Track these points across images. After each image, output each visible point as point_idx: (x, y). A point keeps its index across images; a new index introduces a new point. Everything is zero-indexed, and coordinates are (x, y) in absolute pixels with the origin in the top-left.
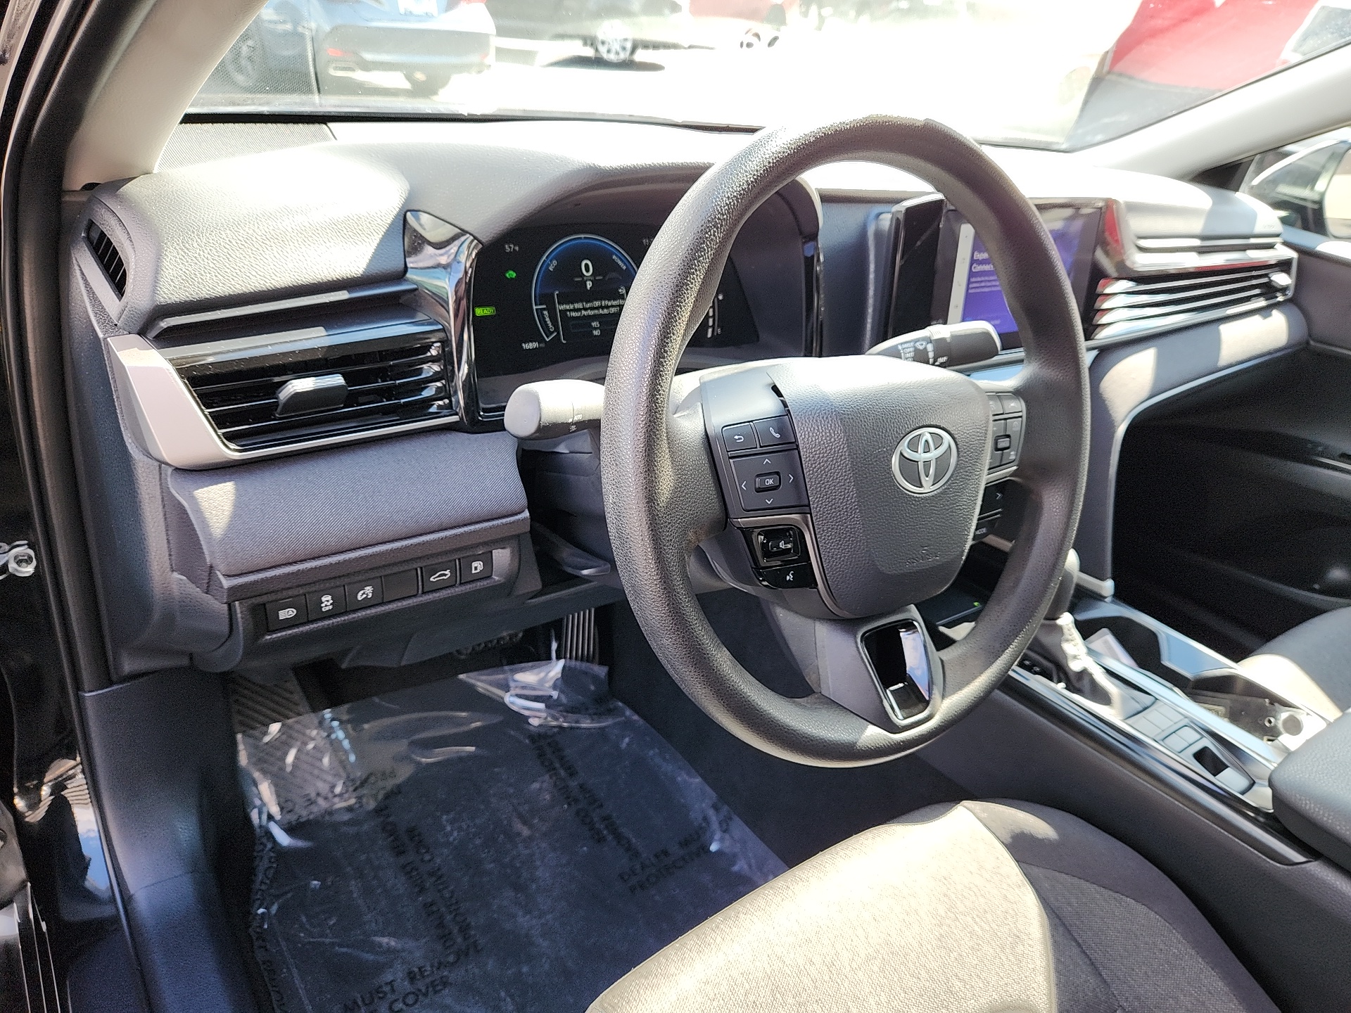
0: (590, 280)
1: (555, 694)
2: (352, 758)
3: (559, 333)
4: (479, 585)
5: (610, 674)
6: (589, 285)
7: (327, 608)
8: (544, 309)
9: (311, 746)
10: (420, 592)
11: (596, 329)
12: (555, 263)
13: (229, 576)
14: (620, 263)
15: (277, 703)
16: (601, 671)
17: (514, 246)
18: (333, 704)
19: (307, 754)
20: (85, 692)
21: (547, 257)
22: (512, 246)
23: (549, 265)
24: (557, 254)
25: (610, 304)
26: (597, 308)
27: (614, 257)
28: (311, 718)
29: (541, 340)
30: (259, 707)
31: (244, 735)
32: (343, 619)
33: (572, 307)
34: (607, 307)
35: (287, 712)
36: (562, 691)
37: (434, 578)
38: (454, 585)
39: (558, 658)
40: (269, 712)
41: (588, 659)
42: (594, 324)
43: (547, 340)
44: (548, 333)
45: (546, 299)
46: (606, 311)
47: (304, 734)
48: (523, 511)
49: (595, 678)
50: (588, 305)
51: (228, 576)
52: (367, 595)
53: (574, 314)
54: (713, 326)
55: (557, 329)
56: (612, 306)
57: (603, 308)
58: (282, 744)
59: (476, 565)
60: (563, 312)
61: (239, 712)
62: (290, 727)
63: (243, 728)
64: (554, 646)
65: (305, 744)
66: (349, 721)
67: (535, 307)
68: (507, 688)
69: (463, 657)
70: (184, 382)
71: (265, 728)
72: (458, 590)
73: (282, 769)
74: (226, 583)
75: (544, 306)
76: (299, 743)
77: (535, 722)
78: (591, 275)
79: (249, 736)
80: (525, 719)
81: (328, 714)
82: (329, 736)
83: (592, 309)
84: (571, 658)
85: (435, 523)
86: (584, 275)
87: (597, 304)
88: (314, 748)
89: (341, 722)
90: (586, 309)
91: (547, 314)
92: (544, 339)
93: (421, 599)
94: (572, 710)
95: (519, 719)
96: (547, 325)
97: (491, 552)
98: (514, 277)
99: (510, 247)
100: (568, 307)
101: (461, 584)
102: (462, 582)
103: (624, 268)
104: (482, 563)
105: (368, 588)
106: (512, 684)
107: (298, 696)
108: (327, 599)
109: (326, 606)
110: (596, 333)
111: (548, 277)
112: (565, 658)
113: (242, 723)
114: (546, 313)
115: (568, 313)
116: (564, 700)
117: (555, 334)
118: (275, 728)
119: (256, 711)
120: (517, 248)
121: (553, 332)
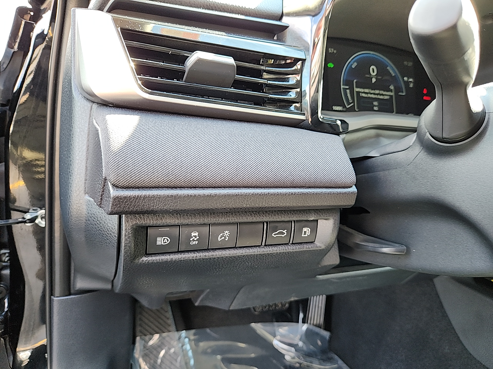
0: (374, 78)
1: (301, 344)
2: (192, 362)
4: (306, 247)
5: (331, 337)
6: (374, 80)
7: (194, 243)
8: (347, 89)
9: (172, 350)
10: (263, 244)
11: (375, 106)
12: (355, 64)
13: (117, 187)
14: (391, 71)
15: (160, 324)
16: (326, 334)
17: (334, 50)
18: (188, 328)
19: (170, 355)
20: (55, 297)
21: (351, 60)
22: (332, 50)
23: (352, 65)
24: (358, 59)
25: (384, 93)
26: (377, 94)
27: (388, 68)
28: (176, 335)
29: (344, 106)
30: (150, 324)
31: (141, 338)
32: (204, 254)
33: (363, 91)
34: (383, 95)
35: (163, 329)
36: (304, 343)
37: (275, 235)
38: (288, 244)
39: (304, 322)
40: (155, 327)
41: (319, 326)
42: (376, 103)
43: (348, 107)
44: (349, 104)
45: (348, 83)
46: (382, 97)
47: (170, 343)
48: (352, 187)
49: (322, 338)
50: (372, 92)
51: (115, 186)
52: (225, 238)
53: (364, 95)
55: (353, 102)
56: (386, 95)
57: (381, 95)
58: (158, 347)
59: (305, 231)
60: (358, 93)
61: (141, 325)
62: (164, 338)
63: (141, 334)
64: (301, 316)
65: (170, 349)
66: (194, 340)
67: (342, 87)
68: (274, 336)
69: (256, 313)
70: (118, 30)
71: (151, 336)
72: (290, 249)
73: (156, 362)
74: (113, 192)
75: (347, 87)
76: (166, 348)
77: (287, 358)
78: (375, 75)
79: (143, 340)
80: (283, 356)
81: (184, 333)
82: (182, 346)
83: (374, 94)
84: (310, 324)
85: (289, 179)
86: (371, 74)
87: (377, 92)
88: (174, 352)
89: (189, 340)
90: (371, 94)
92: (346, 106)
93: (263, 249)
94: (308, 355)
95: (279, 355)
96: (348, 98)
97: (317, 221)
98: (332, 67)
99: (331, 50)
100: (361, 90)
101: (293, 243)
102: (293, 242)
103: (393, 75)
104: (309, 230)
105: (227, 232)
106: (277, 333)
107: (171, 321)
108: (195, 234)
109: (194, 240)
110: (375, 108)
111: (352, 71)
112: (307, 323)
113: (141, 332)
114: (348, 91)
115: (360, 94)
116: (305, 348)
117: (352, 104)
118: (156, 336)
119: (149, 326)
120: (335, 51)
121: (351, 103)
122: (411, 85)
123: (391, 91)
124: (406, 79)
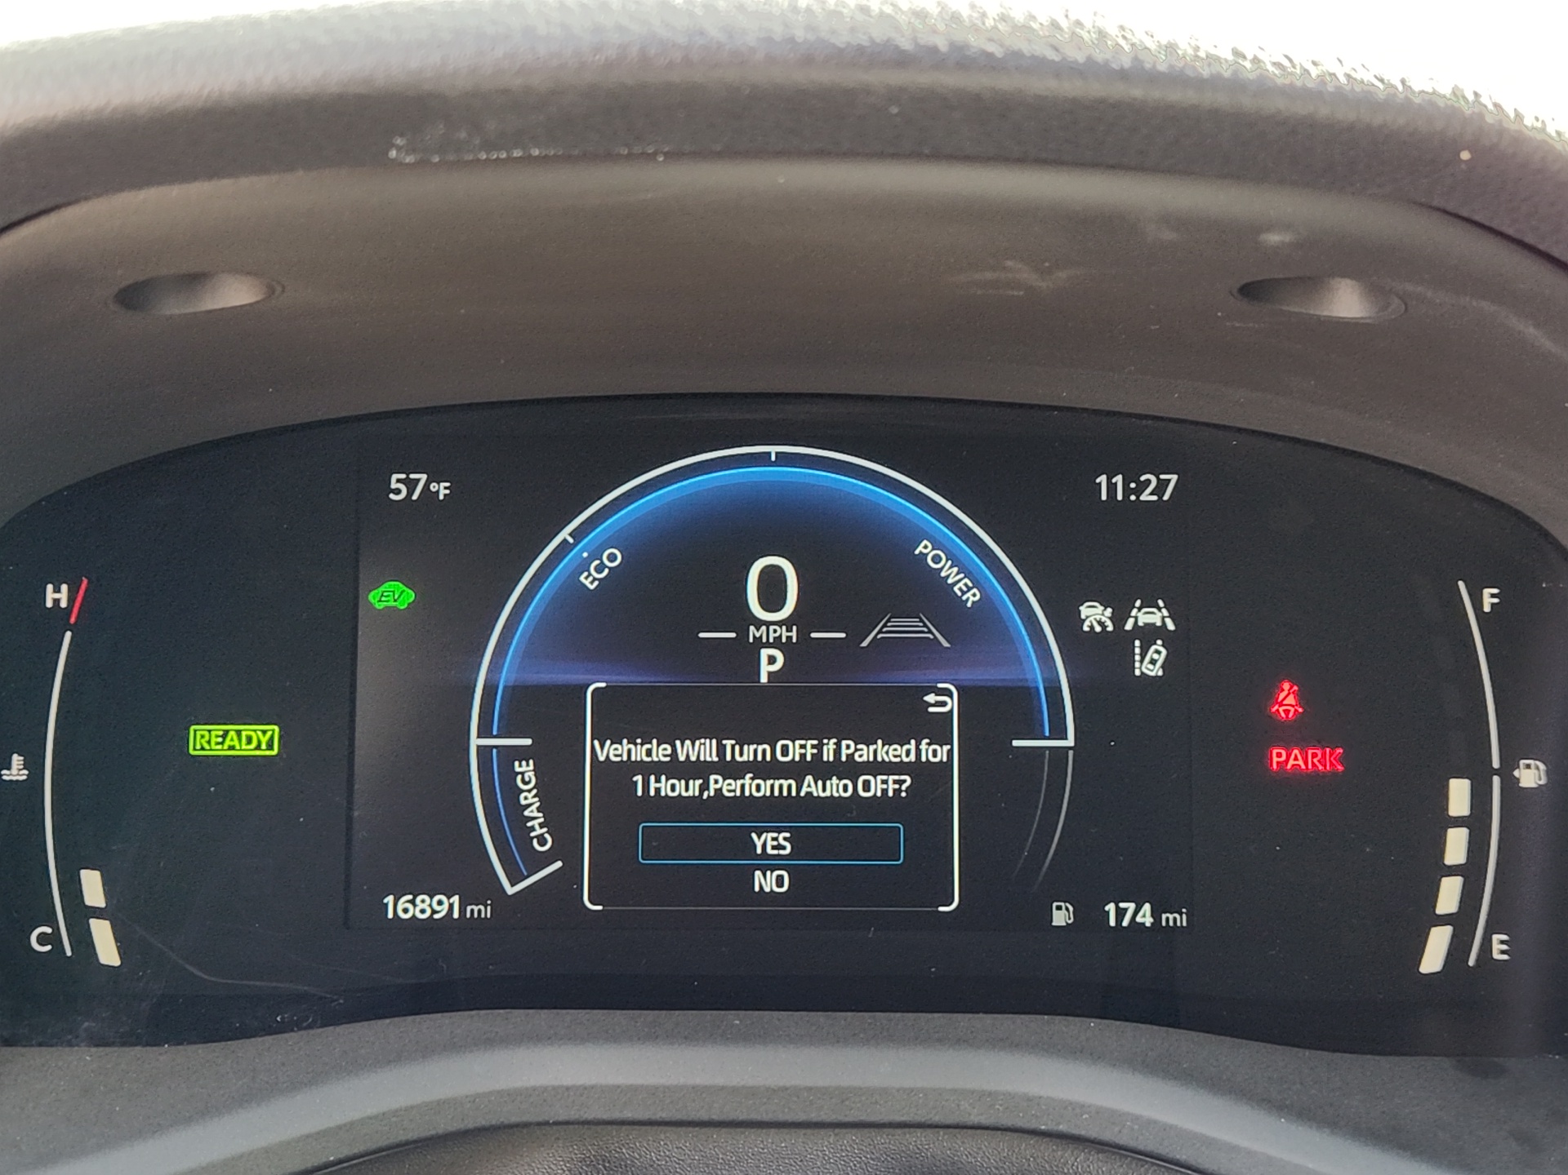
0: (777, 643)
3: (572, 870)
6: (769, 663)
8: (521, 754)
11: (768, 863)
12: (613, 558)
14: (950, 573)
17: (431, 477)
21: (578, 534)
22: (420, 477)
23: (584, 567)
24: (634, 520)
25: (864, 754)
26: (797, 770)
27: (924, 548)
29: (478, 886)
33: (661, 753)
34: (850, 769)
42: (766, 841)
43: (511, 890)
44: (520, 862)
45: (537, 707)
46: (836, 788)
50: (750, 753)
53: (665, 787)
54: (1463, 922)
55: (567, 847)
56: (877, 768)
57: (822, 770)
60: (614, 776)
67: (475, 742)
75: (525, 741)
78: (787, 623)
83: (769, 770)
86: (751, 620)
87: (797, 750)
90: (733, 770)
91: (530, 775)
92: (499, 886)
96: (517, 811)
98: (401, 608)
99: (411, 485)
100: (639, 753)
103: (972, 597)
110: (765, 882)
111: (570, 618)
114: (526, 769)
115: (638, 780)
117: (556, 867)
120: (442, 489)
121: (547, 859)
122: (1151, 663)
123: (938, 730)
124: (1094, 615)
